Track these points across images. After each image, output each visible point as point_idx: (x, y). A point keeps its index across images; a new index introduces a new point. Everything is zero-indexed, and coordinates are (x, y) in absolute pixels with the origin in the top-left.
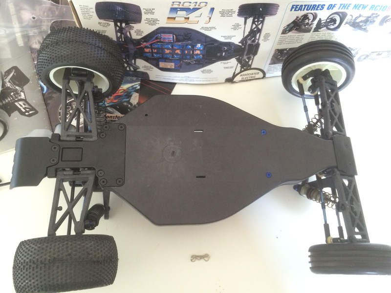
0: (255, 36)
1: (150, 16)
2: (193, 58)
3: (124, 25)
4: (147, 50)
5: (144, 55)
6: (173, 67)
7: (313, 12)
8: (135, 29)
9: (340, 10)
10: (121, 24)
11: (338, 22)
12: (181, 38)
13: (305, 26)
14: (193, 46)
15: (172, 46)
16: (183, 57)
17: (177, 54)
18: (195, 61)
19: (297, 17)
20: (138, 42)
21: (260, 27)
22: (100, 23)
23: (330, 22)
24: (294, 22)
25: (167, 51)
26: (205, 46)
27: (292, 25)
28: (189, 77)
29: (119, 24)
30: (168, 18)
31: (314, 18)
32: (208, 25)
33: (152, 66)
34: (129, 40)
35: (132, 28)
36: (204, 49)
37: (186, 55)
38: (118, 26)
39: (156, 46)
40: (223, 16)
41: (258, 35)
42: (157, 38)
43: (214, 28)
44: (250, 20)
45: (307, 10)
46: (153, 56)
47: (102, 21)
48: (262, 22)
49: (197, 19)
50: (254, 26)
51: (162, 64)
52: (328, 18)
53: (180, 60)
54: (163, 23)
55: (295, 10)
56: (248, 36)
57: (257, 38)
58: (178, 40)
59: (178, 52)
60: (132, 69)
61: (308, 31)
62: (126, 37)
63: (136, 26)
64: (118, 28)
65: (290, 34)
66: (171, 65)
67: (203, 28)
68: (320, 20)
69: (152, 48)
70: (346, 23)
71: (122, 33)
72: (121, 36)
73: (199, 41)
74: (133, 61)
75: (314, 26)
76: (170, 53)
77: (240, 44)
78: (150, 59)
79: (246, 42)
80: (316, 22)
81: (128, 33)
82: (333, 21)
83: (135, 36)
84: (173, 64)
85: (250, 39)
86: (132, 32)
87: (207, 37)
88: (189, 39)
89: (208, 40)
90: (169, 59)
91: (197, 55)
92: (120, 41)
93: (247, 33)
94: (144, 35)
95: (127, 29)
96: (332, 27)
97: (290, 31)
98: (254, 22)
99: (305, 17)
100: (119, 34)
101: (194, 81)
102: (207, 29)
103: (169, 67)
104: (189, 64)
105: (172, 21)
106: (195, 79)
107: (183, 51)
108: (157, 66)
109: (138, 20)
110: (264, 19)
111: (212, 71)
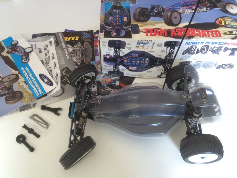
0: (171, 55)
1: (129, 46)
2: (144, 65)
3: (118, 50)
4: (125, 61)
5: (124, 63)
6: (135, 69)
7: (195, 45)
8: (122, 51)
9: (206, 45)
10: (117, 50)
11: (206, 50)
12: (140, 55)
13: (192, 51)
14: (145, 59)
15: (136, 60)
16: (140, 64)
17: (138, 63)
18: (145, 66)
19: (188, 47)
20: (122, 57)
21: (173, 51)
22: (108, 49)
23: (202, 50)
24: (187, 49)
25: (133, 62)
26: (150, 59)
27: (186, 51)
28: (141, 74)
29: (116, 49)
30: (136, 47)
31: (196, 48)
32: (152, 50)
33: (126, 69)
34: (119, 57)
35: (121, 51)
36: (149, 61)
37: (141, 63)
38: (115, 50)
39: (129, 59)
40: (158, 46)
41: (172, 55)
42: (130, 56)
43: (154, 51)
44: (169, 48)
45: (192, 44)
46: (127, 64)
47: (110, 48)
48: (174, 49)
49: (147, 47)
50: (171, 51)
51: (130, 68)
52: (201, 48)
53: (139, 66)
54: (134, 49)
55: (187, 44)
56: (168, 55)
57: (172, 56)
58: (139, 56)
59: (138, 62)
60: (117, 71)
61: (193, 54)
62: (118, 55)
63: (123, 50)
64: (115, 51)
65: (186, 55)
66: (134, 68)
67: (149, 51)
68: (198, 49)
69: (127, 60)
70: (209, 50)
71: (116, 53)
72: (116, 55)
73: (147, 57)
74: (118, 66)
75: (196, 52)
76: (134, 63)
77: (165, 59)
78: (126, 65)
79: (167, 58)
80: (196, 50)
81: (119, 53)
82: (204, 49)
83: (121, 55)
84: (135, 68)
85: (169, 57)
86: (121, 53)
87: (151, 55)
88: (144, 56)
89: (151, 56)
90: (134, 65)
91: (146, 63)
92: (114, 57)
93: (167, 54)
94: (125, 54)
95: (118, 51)
96: (203, 52)
97: (185, 53)
98: (170, 49)
99: (192, 47)
100: (115, 54)
101: (143, 76)
102: (151, 52)
103: (133, 69)
104: (142, 68)
105: (137, 48)
106: (144, 76)
107: (140, 61)
108: (128, 69)
109: (124, 48)
110: (174, 47)
111: (152, 72)
